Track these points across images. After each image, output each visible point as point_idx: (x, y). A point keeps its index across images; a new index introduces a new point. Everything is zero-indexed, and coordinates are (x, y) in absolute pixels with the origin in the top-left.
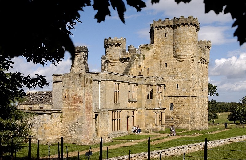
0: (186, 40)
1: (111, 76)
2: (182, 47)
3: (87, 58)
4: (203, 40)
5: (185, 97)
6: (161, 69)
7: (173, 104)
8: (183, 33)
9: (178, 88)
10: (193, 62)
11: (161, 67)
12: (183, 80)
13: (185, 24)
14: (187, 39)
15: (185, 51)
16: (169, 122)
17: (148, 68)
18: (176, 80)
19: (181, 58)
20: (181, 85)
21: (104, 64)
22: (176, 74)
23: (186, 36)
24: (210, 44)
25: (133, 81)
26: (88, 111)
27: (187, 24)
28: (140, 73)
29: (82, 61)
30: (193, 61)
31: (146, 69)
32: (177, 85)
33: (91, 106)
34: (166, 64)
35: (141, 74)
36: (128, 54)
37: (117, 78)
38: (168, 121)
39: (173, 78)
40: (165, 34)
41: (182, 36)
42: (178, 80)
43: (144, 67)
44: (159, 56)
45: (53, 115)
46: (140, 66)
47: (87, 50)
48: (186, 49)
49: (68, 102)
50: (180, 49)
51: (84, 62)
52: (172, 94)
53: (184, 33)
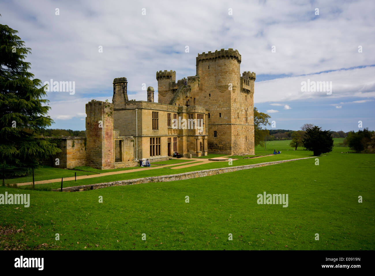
0: (227, 72)
1: (147, 105)
2: (223, 78)
3: (127, 88)
4: (247, 72)
5: (228, 126)
6: (206, 99)
7: (216, 131)
8: (223, 65)
9: (220, 116)
10: (234, 93)
11: (205, 97)
12: (225, 109)
13: (225, 56)
14: (228, 70)
15: (225, 81)
16: (214, 148)
17: (195, 99)
18: (218, 109)
19: (222, 88)
20: (223, 114)
21: (150, 95)
22: (219, 103)
23: (226, 67)
24: (254, 75)
25: (175, 110)
26: (109, 138)
27: (227, 56)
28: (187, 102)
29: (122, 92)
30: (235, 91)
31: (193, 100)
32: (220, 114)
33: (111, 132)
34: (210, 94)
35: (188, 104)
36: (176, 86)
37: (155, 107)
38: (212, 147)
39: (216, 107)
40: (209, 66)
41: (223, 67)
42: (221, 109)
43: (191, 98)
44: (204, 88)
45: (75, 141)
46: (187, 97)
47: (127, 81)
48: (226, 79)
49: (90, 129)
50: (222, 80)
51: (124, 92)
52: (215, 122)
53: (225, 65)
